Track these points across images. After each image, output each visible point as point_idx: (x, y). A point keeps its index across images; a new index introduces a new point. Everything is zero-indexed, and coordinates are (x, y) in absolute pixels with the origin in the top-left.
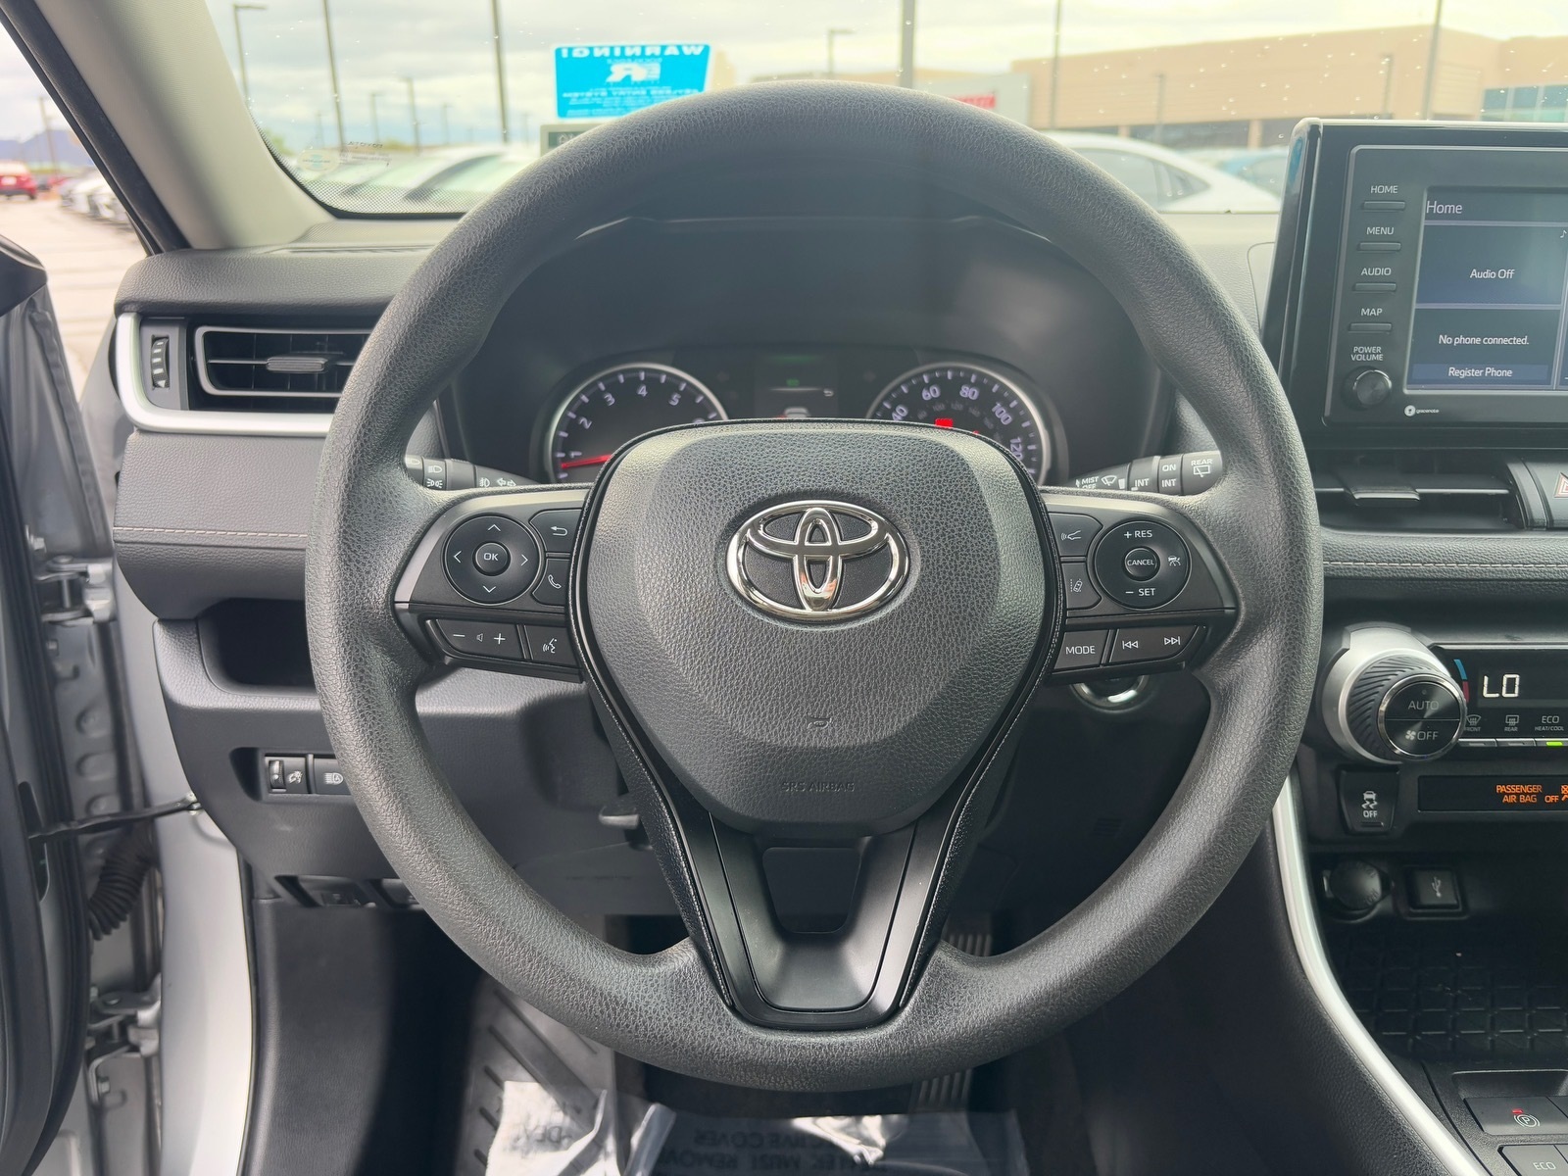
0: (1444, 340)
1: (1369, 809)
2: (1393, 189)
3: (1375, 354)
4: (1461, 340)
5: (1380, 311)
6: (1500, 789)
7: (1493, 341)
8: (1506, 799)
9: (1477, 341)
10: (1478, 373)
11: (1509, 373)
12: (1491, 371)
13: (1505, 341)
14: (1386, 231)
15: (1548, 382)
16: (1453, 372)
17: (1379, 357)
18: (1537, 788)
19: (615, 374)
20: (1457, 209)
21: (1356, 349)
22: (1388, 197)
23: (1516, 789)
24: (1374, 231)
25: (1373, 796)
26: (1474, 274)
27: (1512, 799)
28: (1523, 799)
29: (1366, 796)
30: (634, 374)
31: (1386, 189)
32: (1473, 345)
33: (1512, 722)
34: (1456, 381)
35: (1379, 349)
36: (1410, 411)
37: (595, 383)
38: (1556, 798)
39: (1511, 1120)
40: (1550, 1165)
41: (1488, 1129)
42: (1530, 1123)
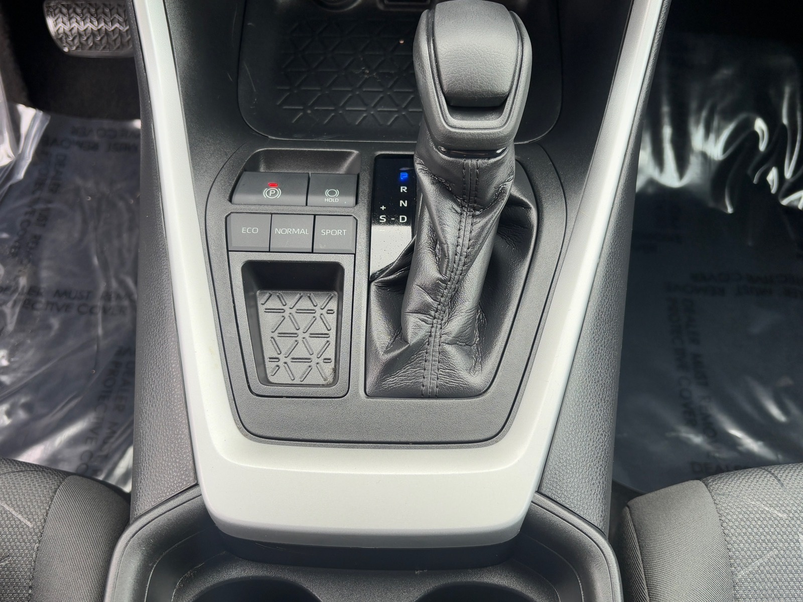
39: (261, 192)
40: (255, 230)
41: (237, 198)
42: (272, 195)
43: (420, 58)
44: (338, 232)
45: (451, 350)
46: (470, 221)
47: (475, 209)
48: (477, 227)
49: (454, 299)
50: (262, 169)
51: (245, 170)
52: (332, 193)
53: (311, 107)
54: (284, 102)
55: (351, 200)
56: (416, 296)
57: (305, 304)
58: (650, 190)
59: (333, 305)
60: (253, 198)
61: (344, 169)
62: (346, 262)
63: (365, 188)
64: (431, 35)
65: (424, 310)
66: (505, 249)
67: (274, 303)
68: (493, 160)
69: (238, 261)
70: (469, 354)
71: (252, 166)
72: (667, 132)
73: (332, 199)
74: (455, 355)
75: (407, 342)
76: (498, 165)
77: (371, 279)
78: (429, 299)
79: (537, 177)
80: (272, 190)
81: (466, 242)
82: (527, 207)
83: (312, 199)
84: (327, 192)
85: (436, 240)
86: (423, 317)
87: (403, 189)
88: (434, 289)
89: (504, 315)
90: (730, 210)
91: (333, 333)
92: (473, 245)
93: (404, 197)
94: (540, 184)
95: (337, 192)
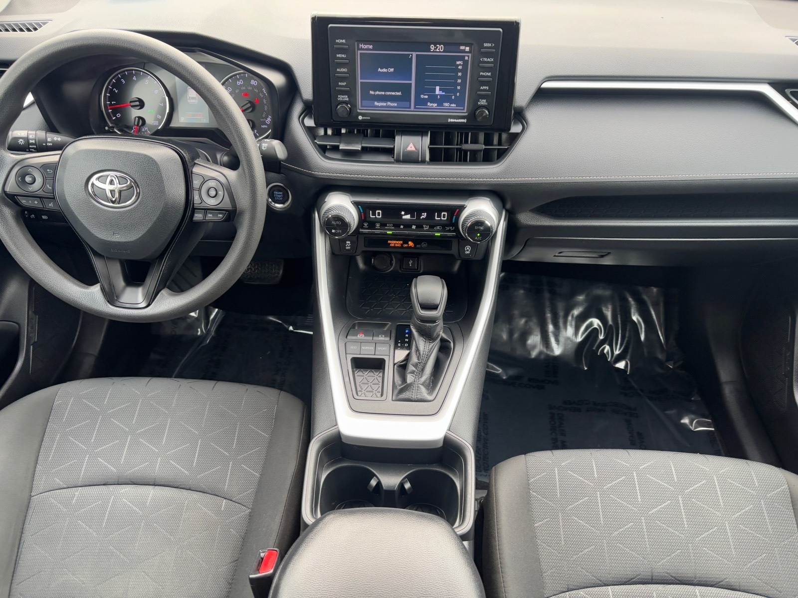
0: (372, 92)
1: (348, 246)
2: (344, 41)
3: (345, 98)
4: (377, 93)
5: (345, 83)
6: (389, 242)
7: (388, 93)
8: (391, 245)
9: (383, 93)
10: (385, 104)
11: (396, 105)
12: (389, 103)
13: (393, 93)
14: (343, 56)
15: (410, 108)
16: (376, 104)
17: (347, 99)
18: (401, 242)
19: (124, 71)
20: (371, 47)
21: (339, 96)
22: (342, 44)
23: (395, 242)
24: (338, 56)
25: (349, 243)
26: (379, 70)
27: (393, 245)
28: (396, 245)
29: (347, 242)
30: (131, 72)
31: (341, 41)
32: (382, 95)
33: (378, 225)
34: (378, 107)
35: (347, 96)
36: (360, 118)
37: (117, 75)
38: (407, 245)
39: (357, 335)
40: (355, 347)
41: (349, 337)
42: (361, 336)
43: (412, 293)
44: (384, 348)
45: (422, 387)
46: (428, 344)
47: (430, 340)
48: (431, 346)
49: (423, 370)
50: (356, 328)
51: (351, 328)
52: (382, 336)
53: (373, 308)
54: (362, 306)
55: (388, 339)
56: (411, 368)
57: (371, 374)
58: (542, 357)
59: (381, 375)
60: (354, 338)
61: (385, 329)
62: (386, 358)
63: (393, 335)
64: (416, 286)
65: (413, 372)
66: (442, 356)
67: (360, 373)
68: (435, 324)
69: (350, 357)
70: (428, 389)
71: (353, 327)
72: (551, 328)
73: (382, 338)
74: (423, 390)
75: (407, 383)
76: (438, 325)
77: (394, 365)
78: (414, 369)
79: (454, 333)
80: (361, 335)
81: (427, 351)
82: (450, 342)
83: (375, 338)
84: (380, 336)
85: (417, 350)
86: (412, 375)
87: (407, 335)
88: (416, 366)
89: (441, 377)
90: (586, 369)
91: (381, 384)
92: (429, 352)
93: (407, 338)
94: (455, 335)
95: (384, 336)
